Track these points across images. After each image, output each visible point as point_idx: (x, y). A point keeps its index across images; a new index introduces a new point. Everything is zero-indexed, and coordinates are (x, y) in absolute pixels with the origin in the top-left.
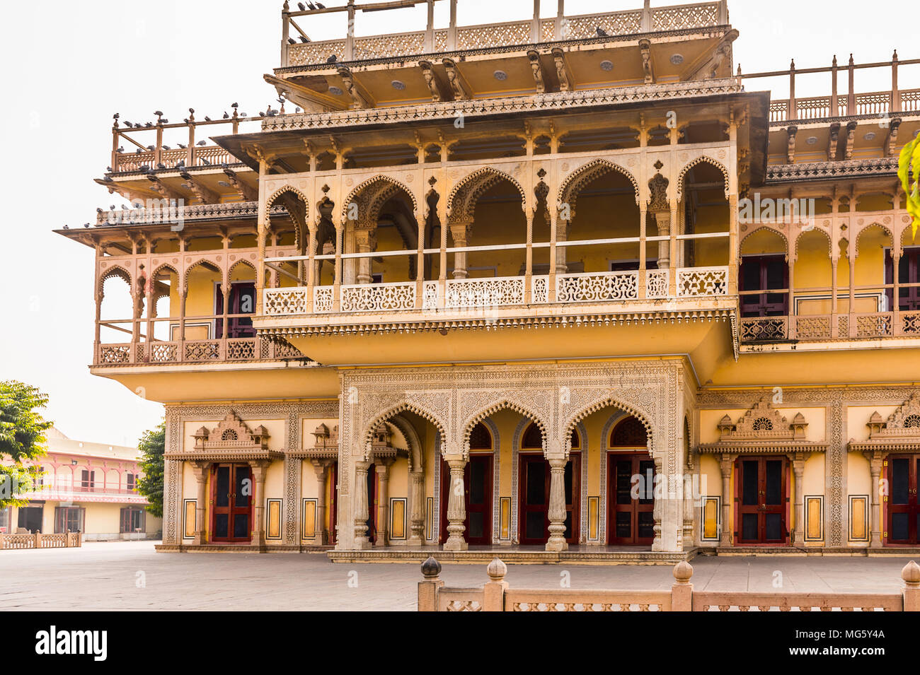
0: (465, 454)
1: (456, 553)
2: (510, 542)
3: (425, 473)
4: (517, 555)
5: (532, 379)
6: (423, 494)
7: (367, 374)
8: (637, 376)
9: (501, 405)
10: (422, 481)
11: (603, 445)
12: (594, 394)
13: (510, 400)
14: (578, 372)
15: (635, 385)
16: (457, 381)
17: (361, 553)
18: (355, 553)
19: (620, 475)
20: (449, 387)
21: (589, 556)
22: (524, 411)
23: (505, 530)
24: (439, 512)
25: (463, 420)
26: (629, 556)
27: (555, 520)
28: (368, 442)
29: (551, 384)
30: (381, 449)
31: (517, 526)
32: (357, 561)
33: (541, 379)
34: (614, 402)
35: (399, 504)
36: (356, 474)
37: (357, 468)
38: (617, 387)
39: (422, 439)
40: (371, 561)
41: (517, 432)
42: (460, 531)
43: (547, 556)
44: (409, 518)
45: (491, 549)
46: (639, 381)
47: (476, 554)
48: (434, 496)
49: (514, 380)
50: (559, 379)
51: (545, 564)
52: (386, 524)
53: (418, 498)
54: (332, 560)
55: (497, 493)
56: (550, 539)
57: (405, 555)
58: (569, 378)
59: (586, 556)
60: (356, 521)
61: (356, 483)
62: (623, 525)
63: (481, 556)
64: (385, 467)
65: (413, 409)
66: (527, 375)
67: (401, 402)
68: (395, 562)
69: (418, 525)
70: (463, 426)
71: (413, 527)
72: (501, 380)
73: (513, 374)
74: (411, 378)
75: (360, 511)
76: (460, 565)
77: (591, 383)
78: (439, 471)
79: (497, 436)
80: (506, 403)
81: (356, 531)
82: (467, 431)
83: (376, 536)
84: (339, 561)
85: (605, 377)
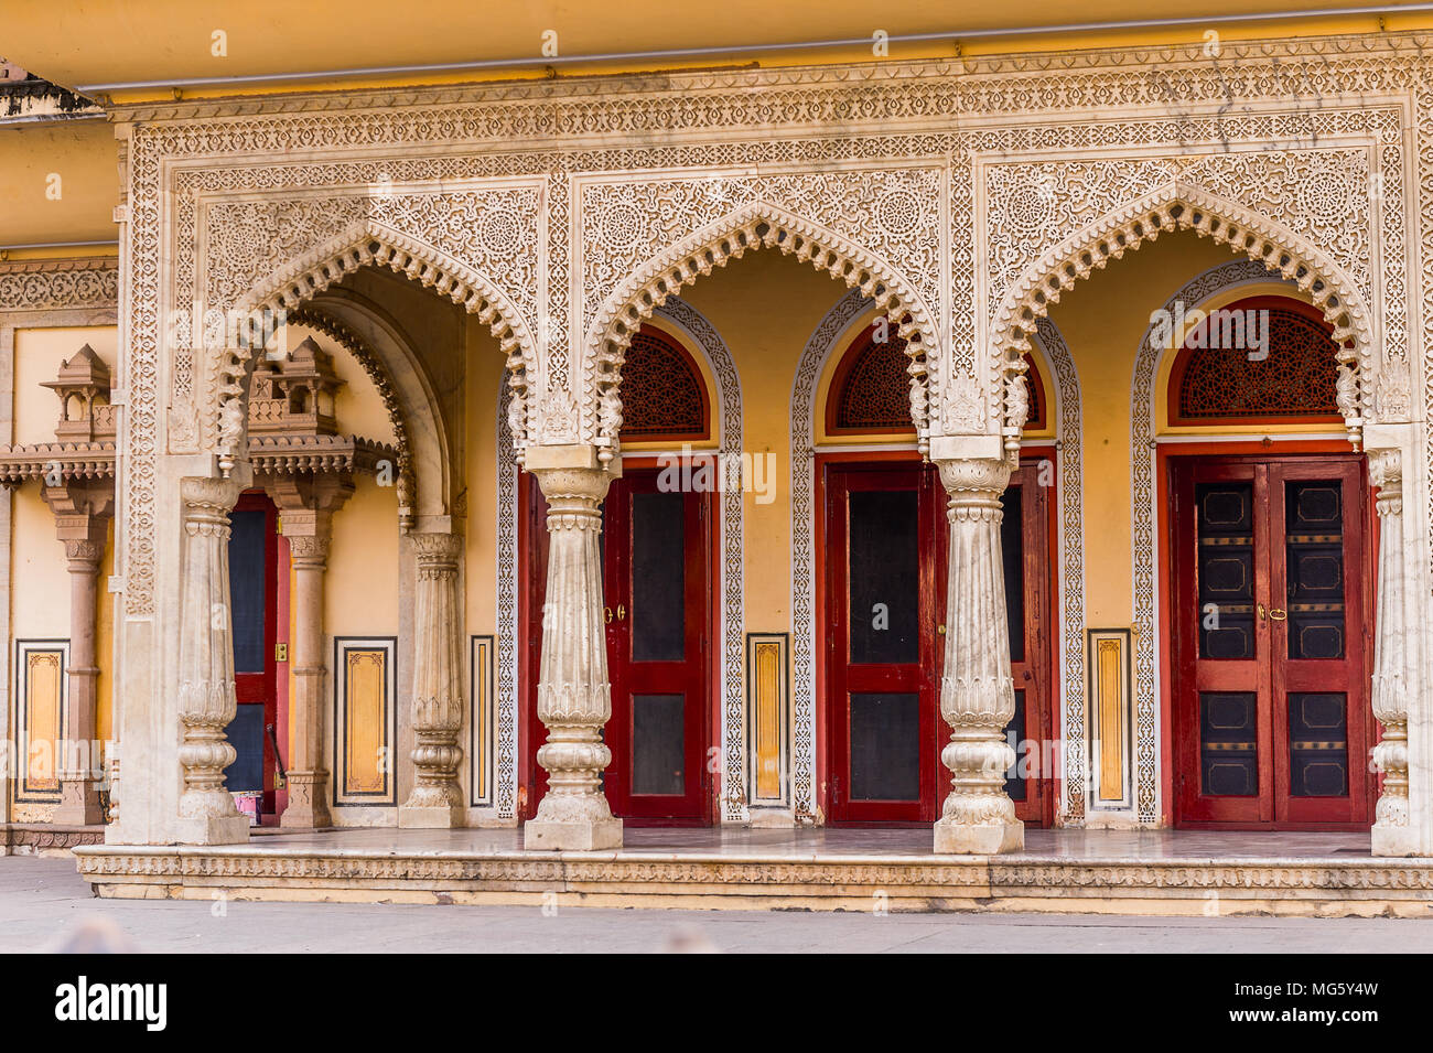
0: (603, 441)
1: (576, 862)
2: (789, 814)
3: (459, 535)
4: (818, 873)
5: (864, 125)
6: (454, 621)
7: (220, 120)
8: (1288, 102)
9: (742, 238)
10: (450, 568)
11: (1141, 418)
12: (1113, 183)
13: (778, 213)
14: (1048, 93)
15: (1282, 143)
16: (565, 141)
17: (203, 858)
18: (179, 857)
19: (1210, 541)
20: (536, 163)
21: (1115, 877)
22: (832, 259)
23: (770, 765)
24: (515, 696)
25: (593, 301)
26: (1278, 877)
27: (972, 722)
28: (228, 397)
29: (936, 143)
30: (296, 440)
31: (812, 750)
32: (189, 893)
33: (896, 124)
34: (1197, 217)
35: (366, 661)
36: (185, 531)
37: (187, 506)
38: (1205, 149)
39: (450, 398)
40: (242, 894)
41: (808, 370)
42: (589, 768)
43: (940, 876)
44: (407, 721)
45: (715, 845)
46: (1296, 122)
47: (653, 864)
48: (496, 631)
49: (793, 130)
50: (971, 119)
51: (933, 910)
52: (321, 743)
53: (437, 641)
54: (95, 886)
55: (735, 617)
56: (952, 802)
57: (375, 869)
58: (1013, 118)
59: (1099, 875)
60: (187, 723)
61: (183, 567)
62: (1226, 746)
63: (673, 873)
64: (311, 514)
65: (398, 261)
66: (843, 110)
67: (354, 230)
68: (336, 896)
69: (438, 747)
70: (595, 327)
71: (420, 755)
72: (740, 132)
73: (789, 106)
74: (388, 131)
75: (200, 683)
76: (590, 912)
77: (1104, 134)
78: (515, 531)
79: (732, 388)
80: (762, 228)
81: (185, 766)
82: (612, 347)
83: (285, 786)
84: (121, 891)
85: (1155, 110)
